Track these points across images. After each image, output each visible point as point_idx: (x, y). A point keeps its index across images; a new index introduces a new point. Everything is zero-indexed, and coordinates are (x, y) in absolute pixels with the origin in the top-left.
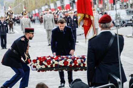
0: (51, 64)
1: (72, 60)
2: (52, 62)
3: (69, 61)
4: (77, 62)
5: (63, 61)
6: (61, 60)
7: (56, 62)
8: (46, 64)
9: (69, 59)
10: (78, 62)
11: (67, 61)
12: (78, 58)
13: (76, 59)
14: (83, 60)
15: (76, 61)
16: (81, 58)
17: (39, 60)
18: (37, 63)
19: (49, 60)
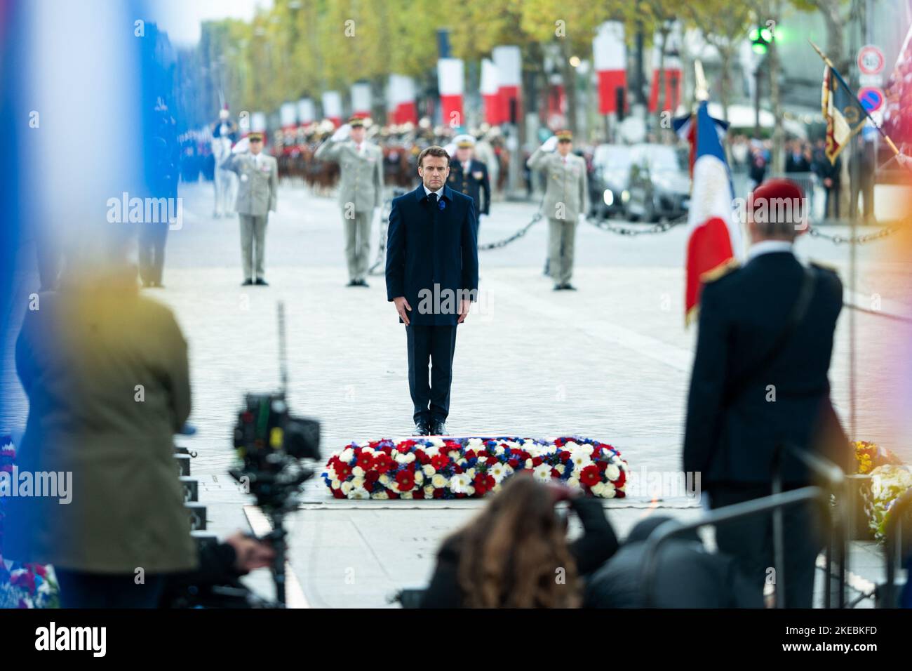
0: (415, 489)
2: (418, 477)
3: (497, 472)
5: (471, 473)
6: (461, 470)
7: (439, 481)
8: (394, 487)
9: (498, 465)
11: (491, 472)
12: (537, 461)
13: (529, 463)
14: (560, 468)
16: (549, 459)
17: (364, 468)
18: (354, 480)
19: (406, 468)
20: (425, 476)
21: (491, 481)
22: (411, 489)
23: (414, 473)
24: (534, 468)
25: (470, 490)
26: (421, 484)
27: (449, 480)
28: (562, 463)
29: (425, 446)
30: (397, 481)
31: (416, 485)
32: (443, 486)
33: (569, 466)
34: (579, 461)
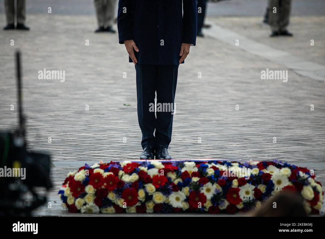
0: (138, 204)
1: (220, 189)
2: (141, 194)
3: (208, 190)
4: (238, 196)
5: (186, 190)
6: (178, 188)
7: (159, 198)
9: (209, 185)
10: (241, 197)
11: (203, 190)
12: (242, 182)
13: (235, 183)
14: (262, 188)
15: (237, 191)
16: (254, 180)
17: (95, 187)
18: (87, 196)
19: (131, 186)
20: (146, 193)
21: (203, 198)
22: (135, 204)
23: (138, 191)
24: (240, 188)
25: (185, 206)
26: (143, 200)
27: (167, 197)
28: (264, 184)
29: (147, 168)
30: (122, 198)
31: (139, 201)
32: (162, 202)
33: (270, 186)
34: (279, 182)
